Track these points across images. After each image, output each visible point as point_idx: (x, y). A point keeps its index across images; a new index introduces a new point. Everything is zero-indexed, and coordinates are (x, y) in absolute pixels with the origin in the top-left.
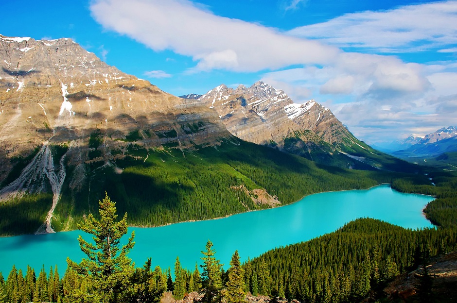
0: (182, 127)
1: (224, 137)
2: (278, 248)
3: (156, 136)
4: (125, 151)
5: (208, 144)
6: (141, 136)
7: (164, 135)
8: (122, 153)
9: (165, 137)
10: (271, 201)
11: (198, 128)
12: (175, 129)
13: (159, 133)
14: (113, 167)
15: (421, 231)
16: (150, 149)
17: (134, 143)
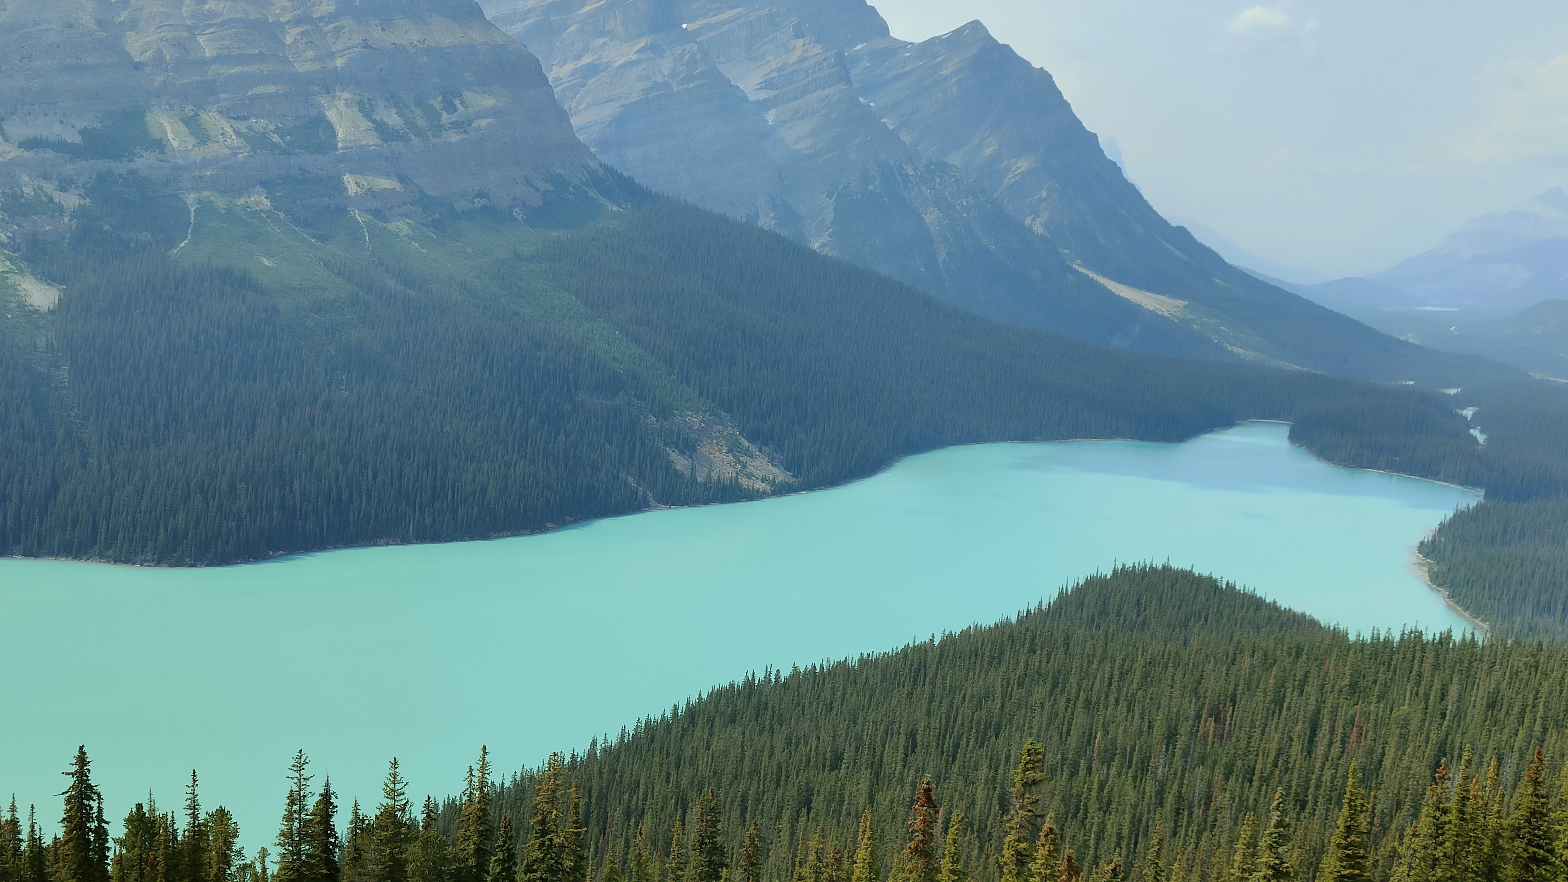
0: (366, 109)
1: (562, 172)
2: (760, 676)
3: (235, 141)
4: (71, 200)
5: (481, 194)
6: (157, 136)
7: (276, 138)
8: (60, 209)
9: (276, 146)
10: (750, 469)
11: (438, 117)
12: (331, 115)
13: (250, 128)
14: (14, 279)
15: (1387, 642)
16: (199, 202)
17: (120, 167)
